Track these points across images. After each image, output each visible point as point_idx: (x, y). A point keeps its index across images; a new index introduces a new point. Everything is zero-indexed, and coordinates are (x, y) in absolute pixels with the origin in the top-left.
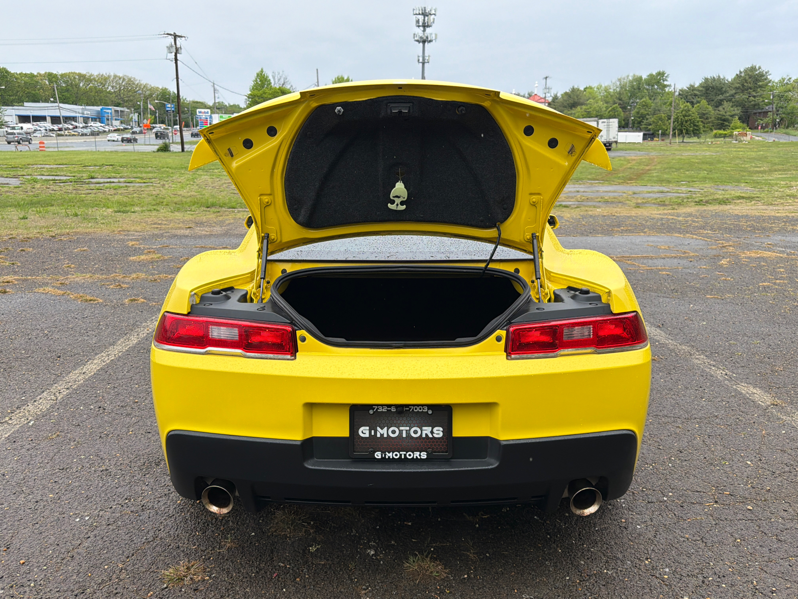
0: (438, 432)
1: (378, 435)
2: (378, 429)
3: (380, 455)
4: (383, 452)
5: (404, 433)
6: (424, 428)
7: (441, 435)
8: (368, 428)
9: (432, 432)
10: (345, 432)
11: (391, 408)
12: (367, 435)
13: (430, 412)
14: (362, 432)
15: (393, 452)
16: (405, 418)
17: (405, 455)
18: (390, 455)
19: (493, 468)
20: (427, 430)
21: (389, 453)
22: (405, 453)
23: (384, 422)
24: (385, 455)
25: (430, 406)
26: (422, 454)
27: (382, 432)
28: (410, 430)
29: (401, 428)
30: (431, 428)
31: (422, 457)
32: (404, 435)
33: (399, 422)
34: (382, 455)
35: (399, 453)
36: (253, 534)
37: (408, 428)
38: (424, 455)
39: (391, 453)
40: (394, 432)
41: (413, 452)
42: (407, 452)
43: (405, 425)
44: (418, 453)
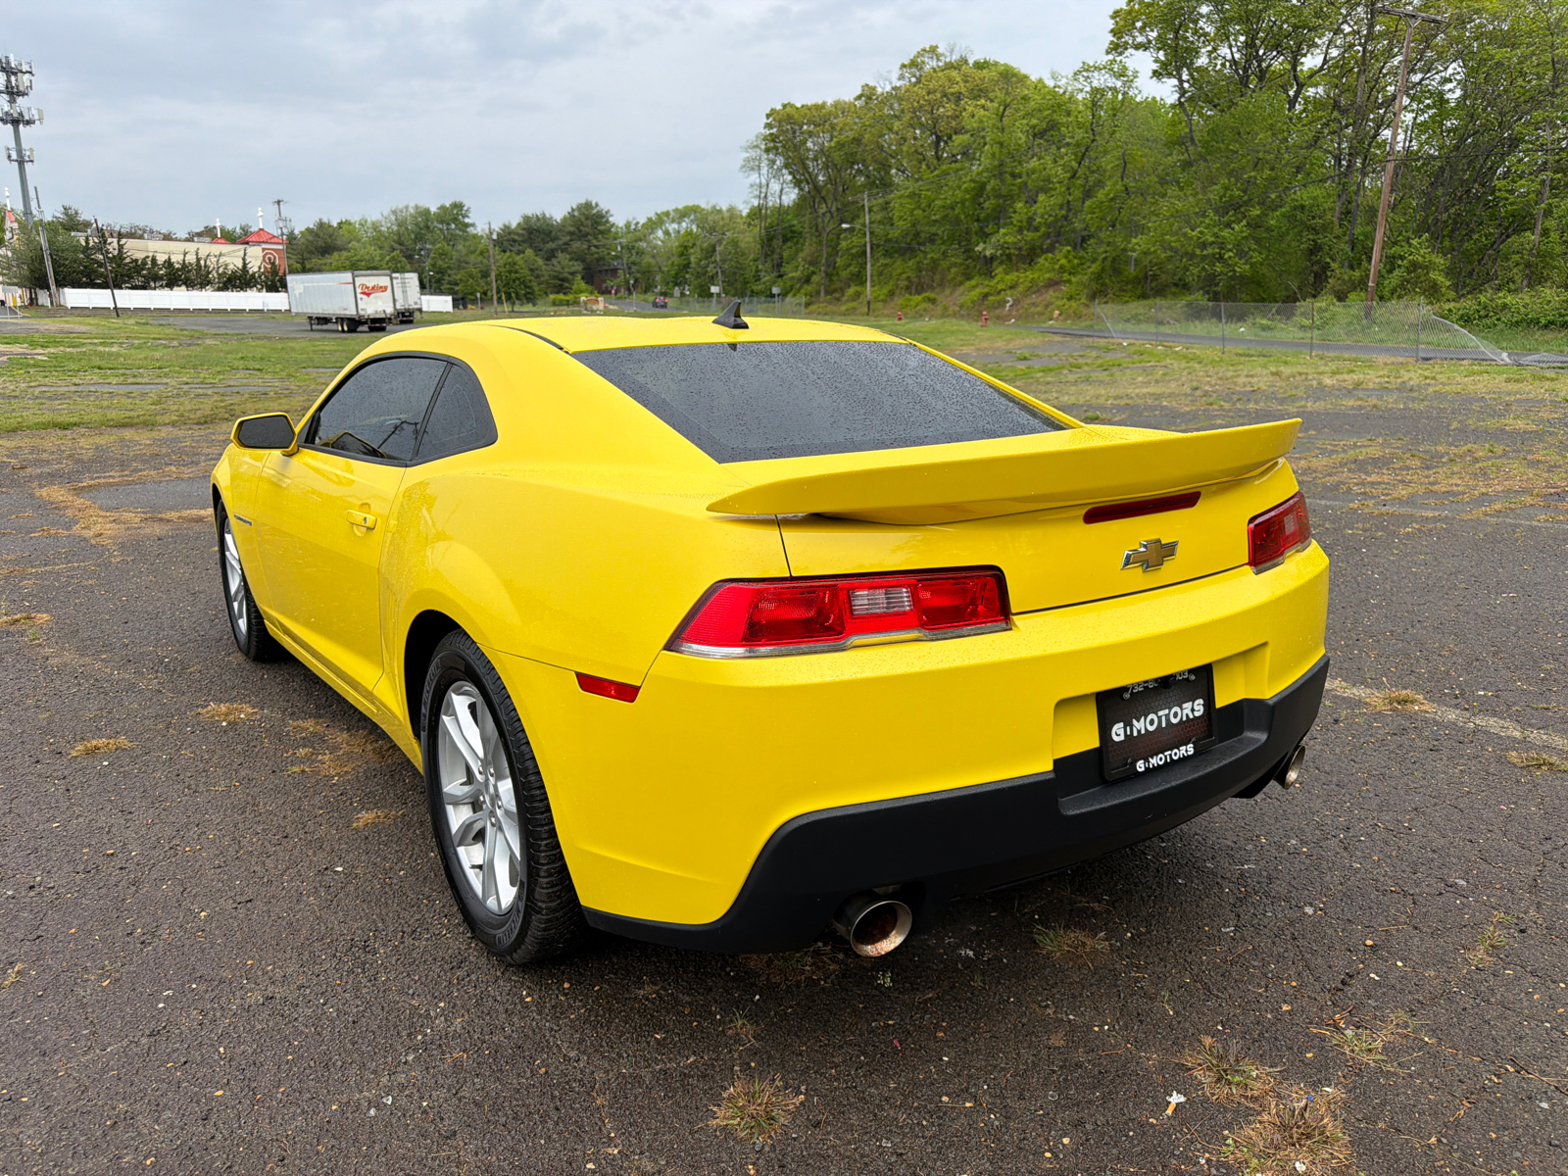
0: (1198, 707)
1: (1134, 733)
2: (1136, 722)
3: (1143, 766)
4: (1146, 760)
5: (1164, 720)
6: (1186, 706)
7: (1200, 711)
8: (1123, 725)
9: (1193, 710)
10: (1094, 743)
12: (1121, 737)
13: (1193, 677)
14: (1116, 733)
15: (1157, 756)
16: (1163, 696)
17: (1170, 755)
18: (1155, 761)
19: (1261, 745)
20: (1188, 708)
21: (1152, 758)
22: (1170, 752)
23: (1144, 708)
24: (1149, 764)
26: (1188, 748)
27: (1140, 726)
28: (1169, 714)
29: (1160, 713)
30: (1191, 703)
31: (1189, 753)
32: (1164, 724)
33: (1157, 704)
34: (1145, 765)
35: (1163, 754)
37: (1167, 711)
39: (1155, 757)
40: (1152, 722)
41: (1178, 749)
43: (1163, 706)
44: (1184, 748)
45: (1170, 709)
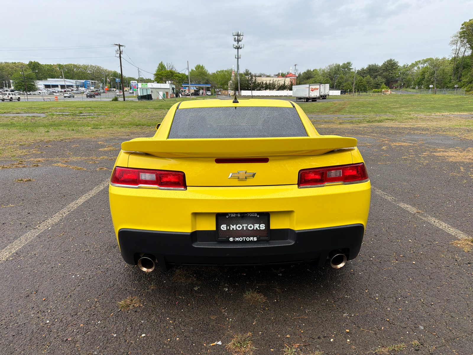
0: (263, 227)
1: (231, 229)
2: (231, 225)
3: (232, 239)
5: (245, 227)
6: (255, 225)
7: (264, 228)
8: (225, 225)
9: (259, 227)
10: (214, 228)
11: (238, 214)
12: (225, 229)
13: (258, 216)
14: (223, 227)
15: (239, 238)
16: (245, 220)
17: (245, 239)
18: (238, 239)
19: (292, 245)
20: (257, 226)
21: (237, 238)
22: (245, 238)
23: (234, 222)
24: (235, 239)
25: (258, 213)
26: (254, 238)
27: (233, 227)
28: (248, 226)
29: (243, 225)
30: (259, 225)
31: (254, 240)
32: (245, 229)
33: (242, 222)
34: (233, 239)
35: (242, 238)
36: (165, 282)
37: (247, 225)
38: (255, 239)
39: (238, 238)
40: (239, 227)
41: (249, 238)
42: (246, 238)
43: (245, 223)
44: (252, 238)
45: (248, 225)
